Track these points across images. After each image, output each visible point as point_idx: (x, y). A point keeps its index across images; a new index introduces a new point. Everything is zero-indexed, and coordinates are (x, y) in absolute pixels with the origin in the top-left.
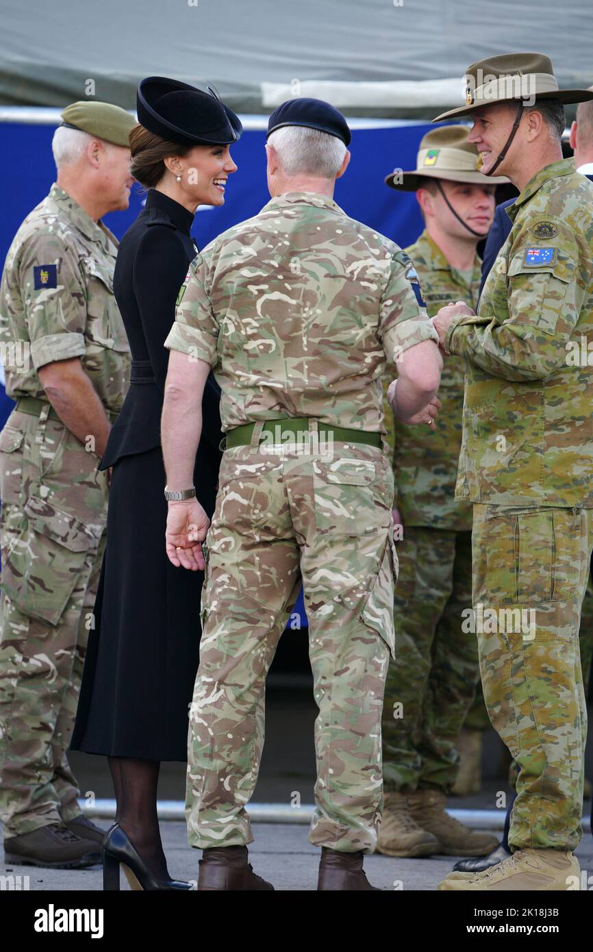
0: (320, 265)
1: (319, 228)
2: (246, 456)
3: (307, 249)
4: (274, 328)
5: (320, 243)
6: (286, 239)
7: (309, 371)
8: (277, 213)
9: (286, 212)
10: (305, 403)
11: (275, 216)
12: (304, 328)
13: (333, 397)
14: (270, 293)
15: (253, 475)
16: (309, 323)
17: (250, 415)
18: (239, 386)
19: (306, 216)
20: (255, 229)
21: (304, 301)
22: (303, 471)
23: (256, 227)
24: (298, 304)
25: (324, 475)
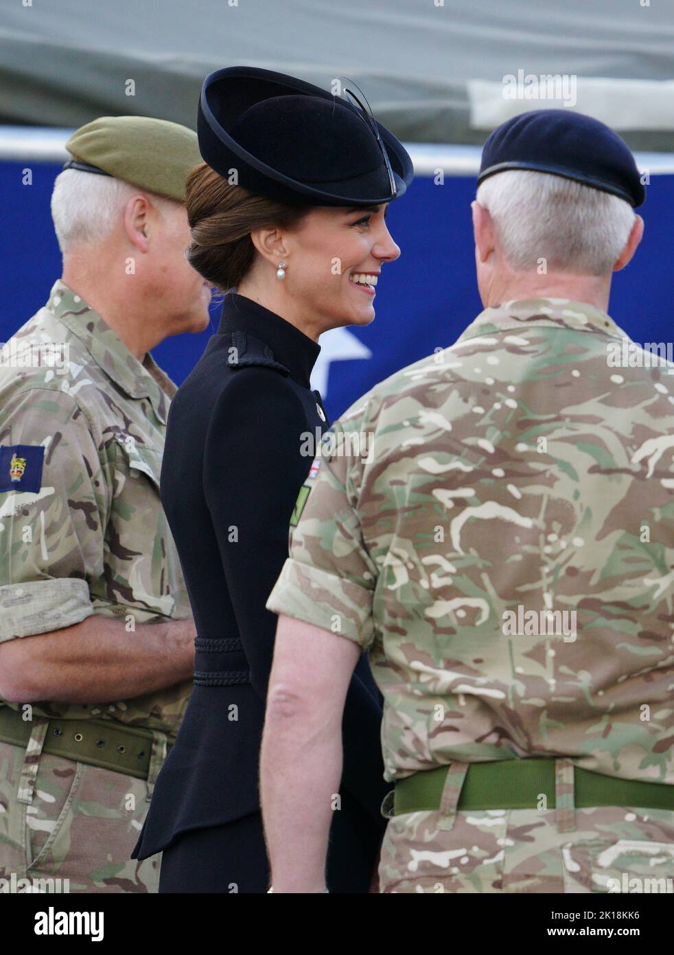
0: (580, 449)
1: (576, 373)
2: (431, 833)
3: (553, 416)
4: (485, 577)
5: (578, 402)
6: (510, 396)
7: (558, 660)
8: (492, 341)
9: (511, 340)
10: (550, 729)
11: (489, 349)
12: (548, 575)
13: (606, 718)
14: (478, 505)
15: (444, 873)
16: (559, 566)
17: (439, 753)
18: (417, 692)
19: (550, 348)
20: (448, 376)
21: (548, 521)
22: (544, 866)
23: (449, 371)
24: (535, 527)
25: (585, 875)
